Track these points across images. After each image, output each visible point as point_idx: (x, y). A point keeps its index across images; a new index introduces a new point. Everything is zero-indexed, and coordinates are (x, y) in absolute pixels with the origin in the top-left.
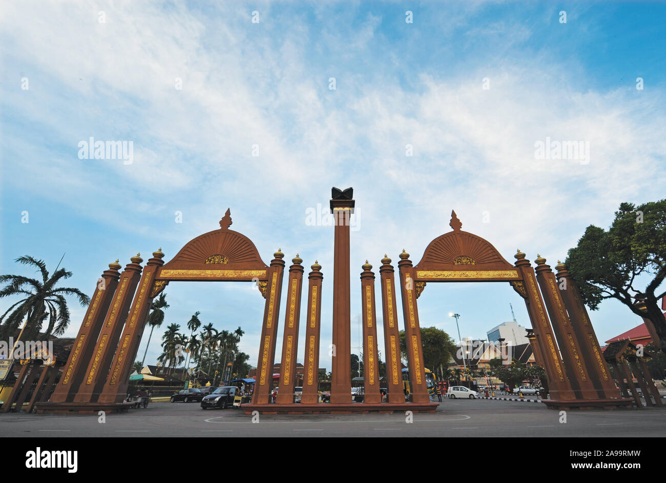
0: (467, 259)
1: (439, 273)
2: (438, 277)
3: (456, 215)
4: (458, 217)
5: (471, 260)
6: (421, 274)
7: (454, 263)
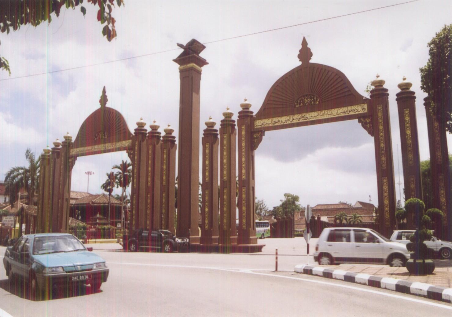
0: (311, 98)
1: (276, 119)
2: (276, 124)
3: (307, 44)
4: (308, 46)
5: (315, 98)
6: (259, 123)
7: (295, 105)
